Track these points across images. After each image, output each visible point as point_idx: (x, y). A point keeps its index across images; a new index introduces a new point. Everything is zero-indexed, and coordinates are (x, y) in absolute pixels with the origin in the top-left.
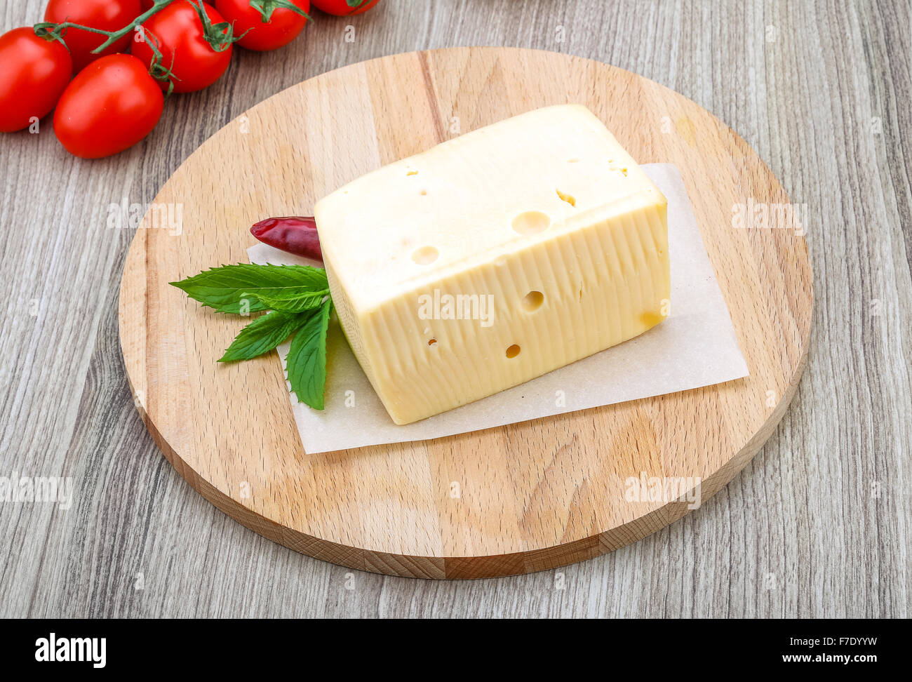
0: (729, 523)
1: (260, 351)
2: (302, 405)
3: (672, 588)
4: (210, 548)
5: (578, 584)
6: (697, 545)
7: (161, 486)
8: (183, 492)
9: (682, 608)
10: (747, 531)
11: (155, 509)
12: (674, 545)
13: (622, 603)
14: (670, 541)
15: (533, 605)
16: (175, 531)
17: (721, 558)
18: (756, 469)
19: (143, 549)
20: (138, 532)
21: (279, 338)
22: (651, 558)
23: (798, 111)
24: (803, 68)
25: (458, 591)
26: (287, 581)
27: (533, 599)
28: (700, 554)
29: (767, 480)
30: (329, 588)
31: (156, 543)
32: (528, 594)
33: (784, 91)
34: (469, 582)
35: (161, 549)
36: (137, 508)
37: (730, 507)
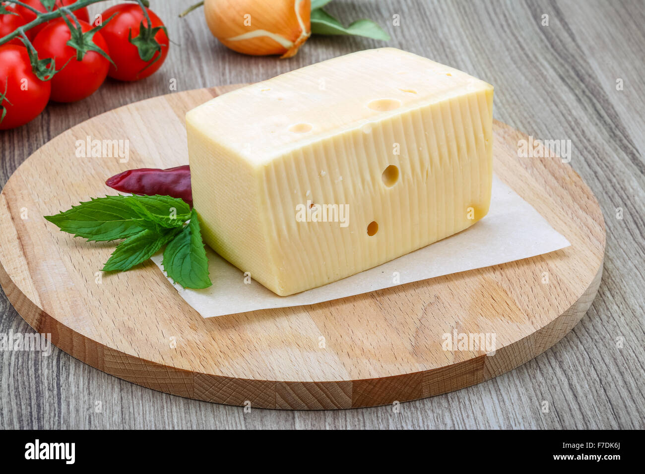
0: (585, 353)
1: (136, 262)
2: (187, 291)
3: (556, 397)
4: (124, 406)
5: (472, 402)
6: (564, 369)
7: (64, 369)
8: (86, 372)
9: (570, 410)
10: (603, 356)
11: (64, 385)
12: (545, 370)
13: (516, 410)
14: (540, 368)
15: (437, 418)
16: (86, 398)
17: (589, 375)
18: (592, 318)
19: (60, 413)
20: (52, 401)
21: (152, 251)
22: (529, 380)
23: (525, 114)
24: (518, 92)
25: (365, 416)
26: (204, 422)
27: (435, 415)
28: (570, 374)
29: (604, 324)
30: (245, 423)
31: (71, 407)
32: (429, 412)
33: (509, 105)
34: (373, 409)
35: (77, 411)
36: (46, 385)
37: (581, 342)
